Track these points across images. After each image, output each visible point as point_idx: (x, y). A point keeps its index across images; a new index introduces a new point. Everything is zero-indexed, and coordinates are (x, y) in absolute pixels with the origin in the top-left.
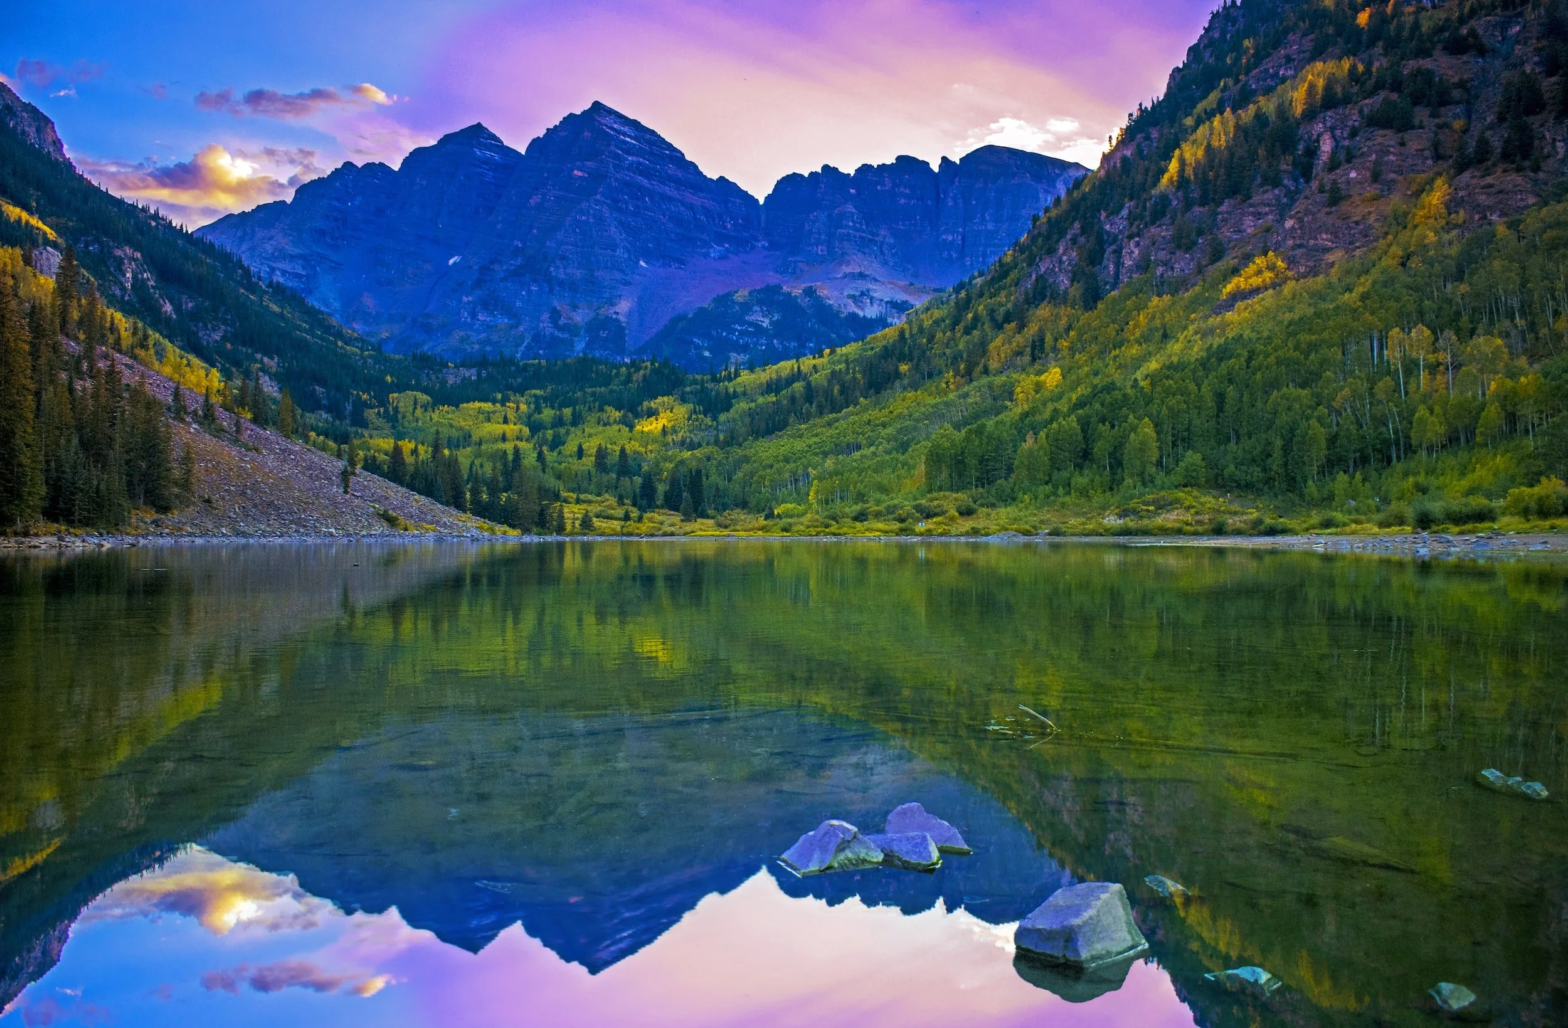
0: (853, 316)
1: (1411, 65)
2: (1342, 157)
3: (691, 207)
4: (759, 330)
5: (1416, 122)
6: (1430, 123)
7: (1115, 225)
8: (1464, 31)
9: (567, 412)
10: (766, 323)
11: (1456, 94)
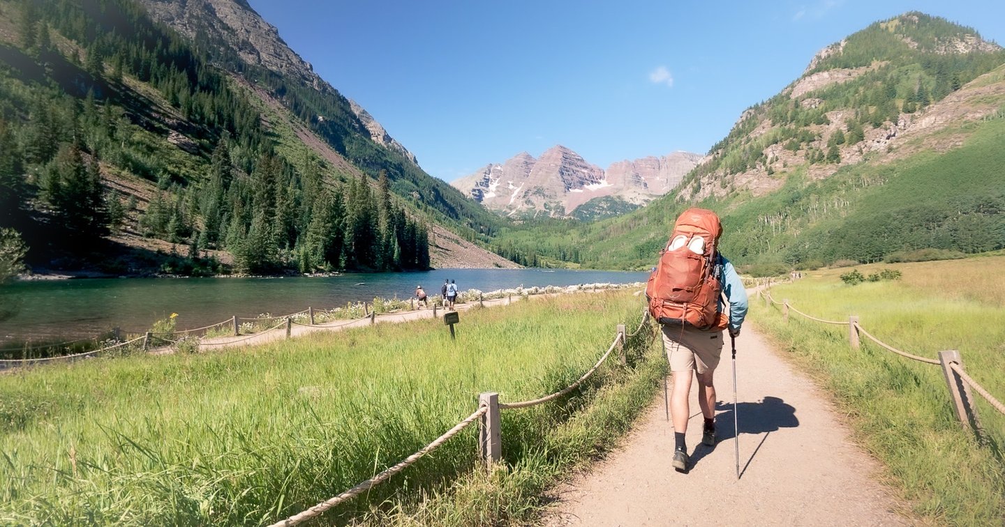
0: (632, 205)
1: (801, 129)
2: (775, 160)
3: (584, 173)
4: (603, 209)
5: (801, 147)
6: (805, 148)
7: (704, 180)
8: (822, 116)
9: (546, 233)
10: (605, 207)
11: (816, 138)
